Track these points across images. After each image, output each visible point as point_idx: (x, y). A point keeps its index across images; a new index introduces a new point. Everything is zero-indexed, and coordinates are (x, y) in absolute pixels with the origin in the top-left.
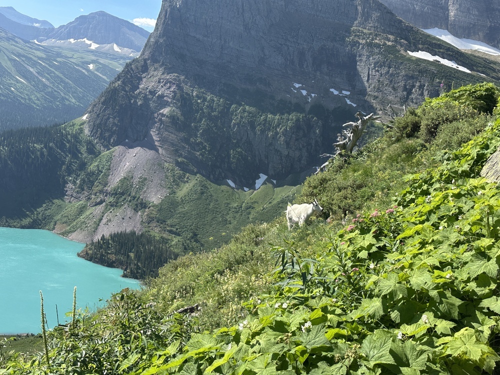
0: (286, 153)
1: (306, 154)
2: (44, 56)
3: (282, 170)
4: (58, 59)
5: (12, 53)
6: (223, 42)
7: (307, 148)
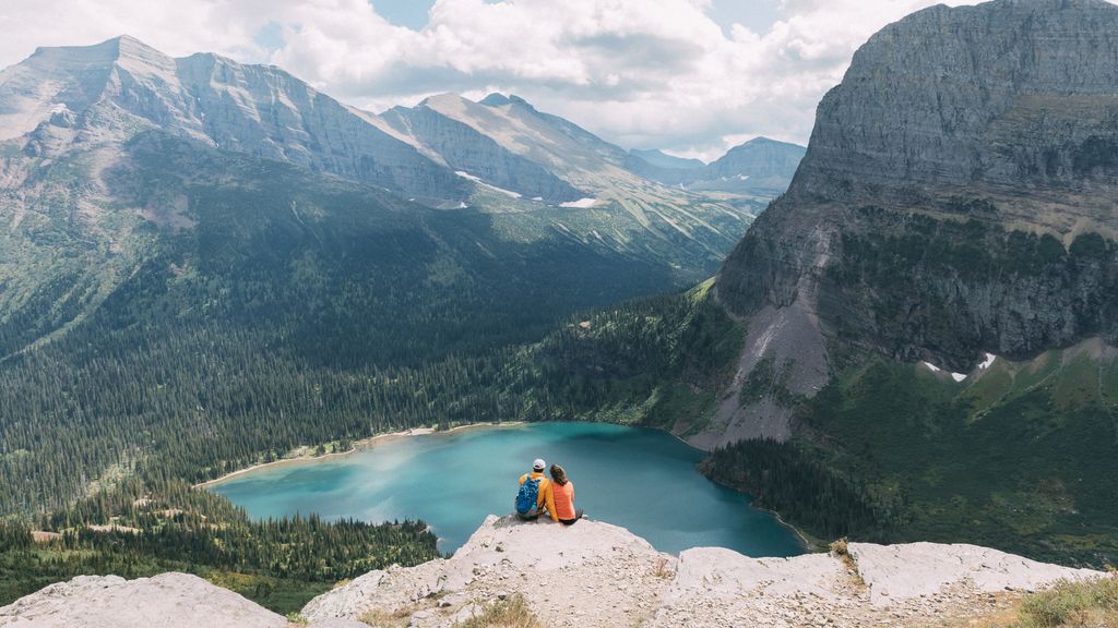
0: (1032, 316)
1: (1072, 316)
2: (686, 203)
4: (704, 205)
5: (649, 204)
6: (909, 155)
7: (1074, 308)
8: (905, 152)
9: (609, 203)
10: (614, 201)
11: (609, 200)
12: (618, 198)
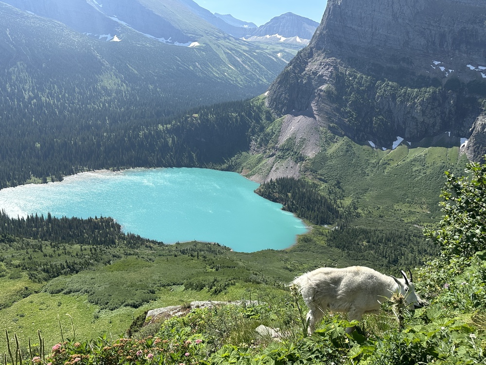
0: (422, 120)
1: (440, 121)
2: (247, 49)
3: (417, 134)
4: (257, 51)
5: (227, 48)
6: (374, 30)
7: (441, 116)
8: (372, 27)
9: (204, 45)
10: (207, 44)
11: (204, 44)
12: (209, 43)
